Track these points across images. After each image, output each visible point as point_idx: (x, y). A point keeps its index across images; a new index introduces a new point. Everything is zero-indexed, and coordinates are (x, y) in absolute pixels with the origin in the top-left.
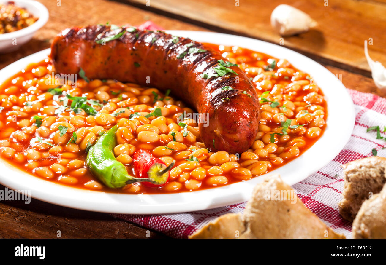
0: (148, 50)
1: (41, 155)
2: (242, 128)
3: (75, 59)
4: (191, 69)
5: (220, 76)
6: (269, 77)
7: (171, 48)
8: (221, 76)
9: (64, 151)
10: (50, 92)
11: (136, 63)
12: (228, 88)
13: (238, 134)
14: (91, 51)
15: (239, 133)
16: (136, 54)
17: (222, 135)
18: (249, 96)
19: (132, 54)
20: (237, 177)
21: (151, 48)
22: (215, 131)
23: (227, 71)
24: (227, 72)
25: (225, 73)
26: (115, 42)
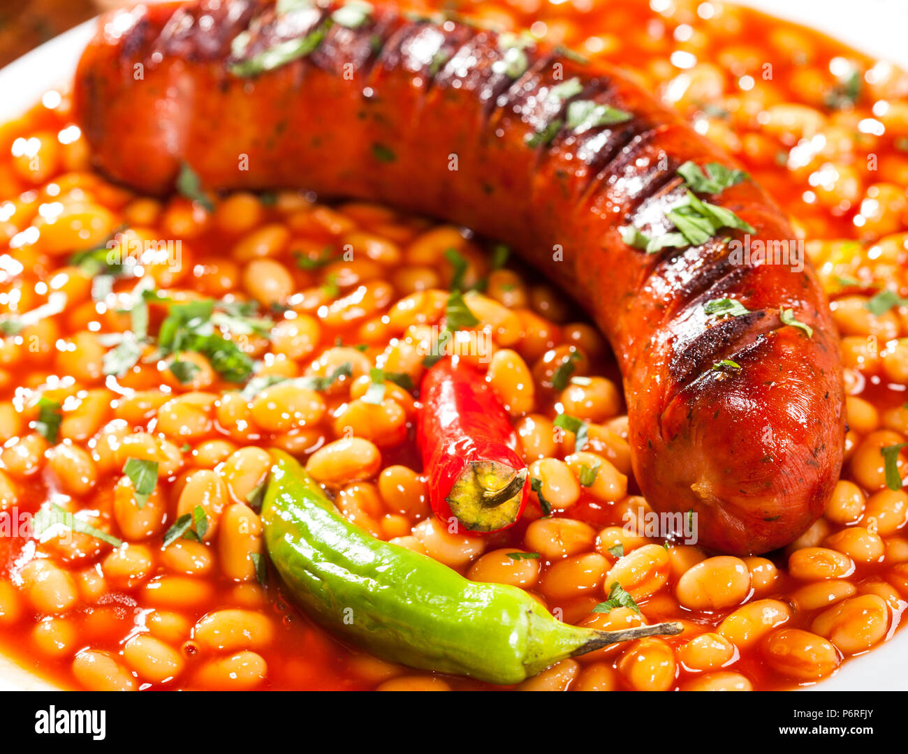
0: (421, 103)
1: (78, 585)
2: (791, 477)
3: (158, 131)
4: (582, 193)
5: (691, 245)
6: (846, 145)
7: (502, 101)
8: (695, 243)
9: (161, 569)
10: (79, 263)
11: (378, 146)
12: (729, 305)
13: (778, 498)
14: (213, 101)
15: (779, 495)
16: (379, 118)
17: (723, 500)
18: (804, 331)
19: (362, 116)
20: (786, 669)
21: (432, 97)
22: (693, 487)
23: (714, 219)
24: (718, 226)
25: (711, 230)
26: (298, 70)
